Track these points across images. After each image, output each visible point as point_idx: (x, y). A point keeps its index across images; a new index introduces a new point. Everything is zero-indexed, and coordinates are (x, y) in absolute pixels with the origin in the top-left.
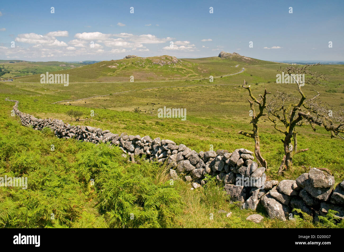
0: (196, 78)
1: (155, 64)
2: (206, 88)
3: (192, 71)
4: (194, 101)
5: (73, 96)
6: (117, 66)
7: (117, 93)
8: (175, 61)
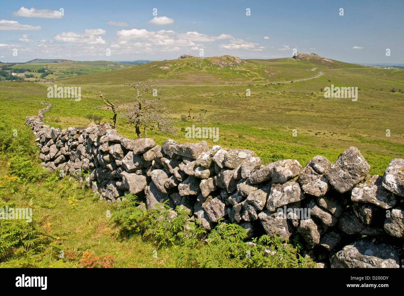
0: (261, 82)
1: (214, 65)
2: (272, 94)
3: (257, 74)
4: (255, 109)
5: (116, 100)
6: (170, 67)
7: (166, 98)
8: (238, 62)
